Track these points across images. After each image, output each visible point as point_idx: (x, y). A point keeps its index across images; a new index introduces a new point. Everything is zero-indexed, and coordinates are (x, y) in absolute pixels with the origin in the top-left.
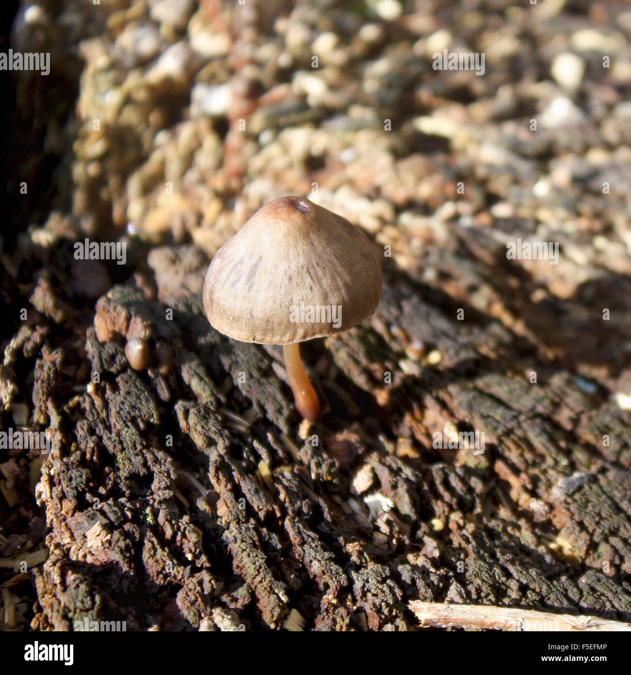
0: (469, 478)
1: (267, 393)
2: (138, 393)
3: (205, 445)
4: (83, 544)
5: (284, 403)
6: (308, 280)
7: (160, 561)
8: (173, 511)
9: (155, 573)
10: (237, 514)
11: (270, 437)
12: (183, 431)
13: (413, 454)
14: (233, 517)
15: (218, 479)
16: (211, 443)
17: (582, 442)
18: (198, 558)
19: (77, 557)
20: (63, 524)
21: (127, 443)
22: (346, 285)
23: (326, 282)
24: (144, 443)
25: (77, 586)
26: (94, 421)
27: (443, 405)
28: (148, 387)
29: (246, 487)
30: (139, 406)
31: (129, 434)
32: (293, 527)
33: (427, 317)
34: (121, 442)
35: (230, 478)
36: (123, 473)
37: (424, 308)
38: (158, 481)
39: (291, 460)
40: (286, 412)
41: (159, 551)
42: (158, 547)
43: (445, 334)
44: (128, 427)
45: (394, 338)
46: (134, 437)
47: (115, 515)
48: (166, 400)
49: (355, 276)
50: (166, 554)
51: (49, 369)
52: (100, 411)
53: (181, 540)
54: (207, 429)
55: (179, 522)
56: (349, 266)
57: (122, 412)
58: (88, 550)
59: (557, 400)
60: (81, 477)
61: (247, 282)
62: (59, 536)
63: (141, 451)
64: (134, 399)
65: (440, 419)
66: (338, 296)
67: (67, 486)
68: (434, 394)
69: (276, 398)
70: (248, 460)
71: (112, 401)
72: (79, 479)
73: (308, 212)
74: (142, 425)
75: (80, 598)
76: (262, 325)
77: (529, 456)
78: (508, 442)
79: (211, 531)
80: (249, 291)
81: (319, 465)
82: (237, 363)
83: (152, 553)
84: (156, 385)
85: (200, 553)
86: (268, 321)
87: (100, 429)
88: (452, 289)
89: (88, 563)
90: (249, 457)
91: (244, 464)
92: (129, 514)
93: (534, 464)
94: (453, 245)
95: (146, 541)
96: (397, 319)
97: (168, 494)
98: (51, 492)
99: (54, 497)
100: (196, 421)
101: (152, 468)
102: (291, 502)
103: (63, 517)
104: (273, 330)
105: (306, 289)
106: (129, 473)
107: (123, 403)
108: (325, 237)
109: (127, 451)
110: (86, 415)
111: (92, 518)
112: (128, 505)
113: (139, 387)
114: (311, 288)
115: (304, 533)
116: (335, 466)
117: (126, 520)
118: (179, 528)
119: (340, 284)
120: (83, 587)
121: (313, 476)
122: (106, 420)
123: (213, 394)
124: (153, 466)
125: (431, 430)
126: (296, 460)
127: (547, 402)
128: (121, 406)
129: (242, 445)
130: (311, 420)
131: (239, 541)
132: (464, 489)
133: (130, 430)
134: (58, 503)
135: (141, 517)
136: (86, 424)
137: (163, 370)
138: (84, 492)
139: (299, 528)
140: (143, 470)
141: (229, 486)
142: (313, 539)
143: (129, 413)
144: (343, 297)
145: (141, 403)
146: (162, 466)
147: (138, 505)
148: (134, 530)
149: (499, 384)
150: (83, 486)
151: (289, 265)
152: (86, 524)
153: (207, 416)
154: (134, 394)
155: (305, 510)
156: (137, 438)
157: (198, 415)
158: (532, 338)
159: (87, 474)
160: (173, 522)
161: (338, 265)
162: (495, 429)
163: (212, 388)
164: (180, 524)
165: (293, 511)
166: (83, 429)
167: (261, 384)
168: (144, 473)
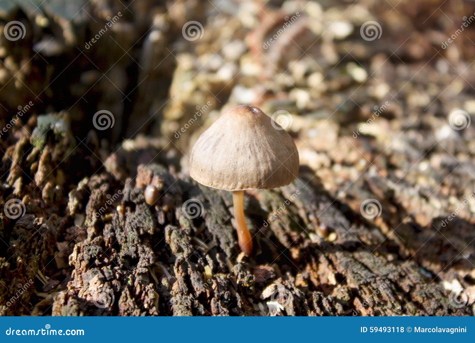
0: (335, 303)
1: (223, 233)
2: (146, 216)
3: (176, 250)
4: (87, 289)
5: (232, 240)
6: (249, 152)
7: (127, 304)
8: (145, 280)
9: (123, 311)
10: (183, 289)
11: (218, 255)
12: (166, 242)
13: (304, 285)
14: (179, 290)
15: (178, 270)
16: (180, 250)
17: (413, 300)
18: (151, 308)
19: (82, 296)
20: (79, 276)
21: (129, 239)
22: (272, 161)
23: (260, 156)
24: (140, 241)
25: (72, 306)
26: (116, 226)
27: (330, 262)
28: (153, 215)
29: (194, 277)
30: (144, 222)
31: (132, 235)
32: (215, 303)
33: (333, 215)
34: (126, 238)
35: (185, 270)
36: (122, 254)
37: (332, 209)
38: (141, 262)
39: (227, 270)
40: (232, 245)
41: (129, 299)
42: (129, 296)
43: (342, 225)
44: (133, 231)
45: (310, 222)
46: (134, 237)
47: (109, 274)
48: (162, 224)
49: (279, 157)
50: (132, 301)
51: (98, 194)
52: (120, 221)
53: (144, 296)
54: (180, 242)
55: (146, 286)
56: (276, 150)
57: (132, 223)
58: (89, 292)
59: (403, 274)
60: (96, 250)
61: (213, 148)
62: (75, 283)
63: (136, 245)
64: (142, 218)
65: (327, 270)
66: (266, 166)
67: (86, 253)
68: (327, 254)
69: (228, 236)
70: (200, 264)
71: (128, 216)
72: (94, 251)
73: (257, 114)
74: (142, 232)
75: (71, 312)
76: (217, 176)
77: (376, 299)
78: (365, 289)
79: (165, 297)
80: (213, 154)
81: (243, 277)
82: (210, 214)
83: (125, 300)
84: (158, 215)
85: (153, 305)
86: (221, 174)
87: (118, 231)
88: (353, 206)
89: (87, 301)
90: (201, 262)
91: (197, 266)
92: (117, 276)
93: (379, 304)
94: (361, 183)
95: (123, 293)
96: (315, 211)
97: (145, 270)
98: (77, 257)
99: (78, 259)
100: (175, 237)
101: (140, 255)
102: (218, 290)
103: (80, 272)
104: (223, 180)
105: (247, 157)
106: (125, 254)
107: (134, 219)
108: (264, 130)
109: (128, 243)
110: (112, 222)
111: (95, 273)
112: (119, 271)
113: (147, 213)
114: (250, 157)
115: (221, 308)
116: (253, 279)
117: (115, 278)
118: (145, 289)
119: (269, 159)
120: (75, 307)
121: (238, 282)
122: (123, 227)
123: (190, 226)
124: (141, 253)
125: (321, 277)
126: (230, 272)
127: (396, 273)
128: (133, 220)
129: (199, 255)
130: (246, 253)
131: (179, 303)
132: (330, 308)
133: (133, 233)
134: (79, 263)
135: (125, 280)
136: (110, 226)
137: (165, 208)
138: (95, 259)
139: (218, 305)
140: (134, 255)
141: (183, 274)
142: (225, 313)
143: (136, 224)
144: (269, 167)
145: (145, 221)
146: (146, 255)
147: (125, 273)
148: (117, 285)
149: (369, 258)
150: (95, 255)
151: (239, 141)
152: (91, 276)
153: (183, 236)
154: (143, 216)
155: (226, 297)
156: (136, 238)
157: (177, 234)
158: (397, 241)
159: (100, 249)
160: (143, 285)
161: (269, 147)
162: (359, 280)
163: (191, 223)
164: (146, 287)
165: (218, 296)
166: (108, 229)
167: (221, 228)
168: (134, 257)
